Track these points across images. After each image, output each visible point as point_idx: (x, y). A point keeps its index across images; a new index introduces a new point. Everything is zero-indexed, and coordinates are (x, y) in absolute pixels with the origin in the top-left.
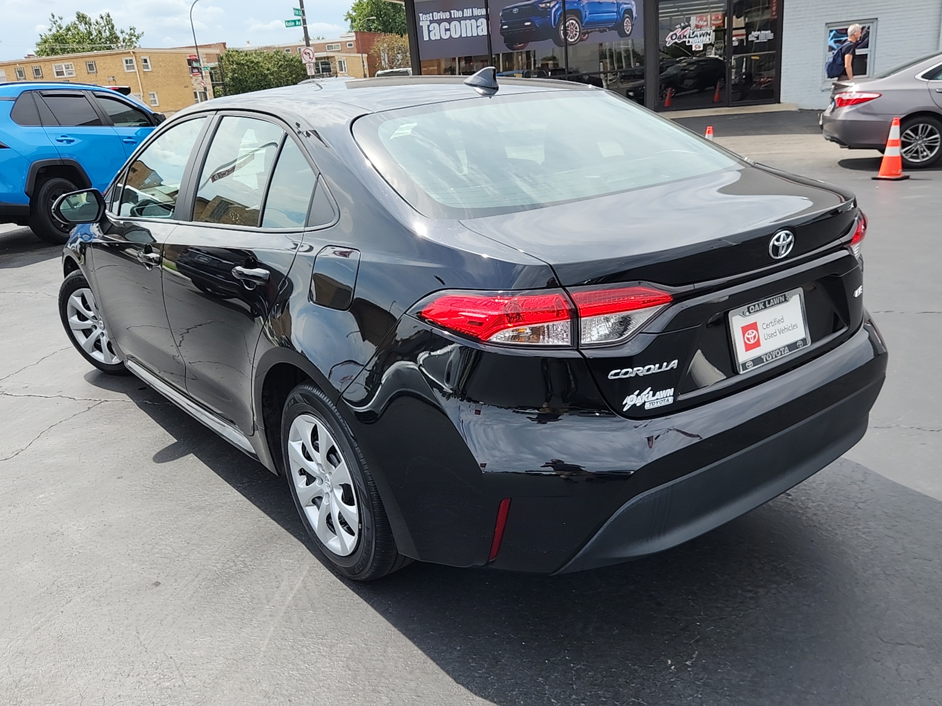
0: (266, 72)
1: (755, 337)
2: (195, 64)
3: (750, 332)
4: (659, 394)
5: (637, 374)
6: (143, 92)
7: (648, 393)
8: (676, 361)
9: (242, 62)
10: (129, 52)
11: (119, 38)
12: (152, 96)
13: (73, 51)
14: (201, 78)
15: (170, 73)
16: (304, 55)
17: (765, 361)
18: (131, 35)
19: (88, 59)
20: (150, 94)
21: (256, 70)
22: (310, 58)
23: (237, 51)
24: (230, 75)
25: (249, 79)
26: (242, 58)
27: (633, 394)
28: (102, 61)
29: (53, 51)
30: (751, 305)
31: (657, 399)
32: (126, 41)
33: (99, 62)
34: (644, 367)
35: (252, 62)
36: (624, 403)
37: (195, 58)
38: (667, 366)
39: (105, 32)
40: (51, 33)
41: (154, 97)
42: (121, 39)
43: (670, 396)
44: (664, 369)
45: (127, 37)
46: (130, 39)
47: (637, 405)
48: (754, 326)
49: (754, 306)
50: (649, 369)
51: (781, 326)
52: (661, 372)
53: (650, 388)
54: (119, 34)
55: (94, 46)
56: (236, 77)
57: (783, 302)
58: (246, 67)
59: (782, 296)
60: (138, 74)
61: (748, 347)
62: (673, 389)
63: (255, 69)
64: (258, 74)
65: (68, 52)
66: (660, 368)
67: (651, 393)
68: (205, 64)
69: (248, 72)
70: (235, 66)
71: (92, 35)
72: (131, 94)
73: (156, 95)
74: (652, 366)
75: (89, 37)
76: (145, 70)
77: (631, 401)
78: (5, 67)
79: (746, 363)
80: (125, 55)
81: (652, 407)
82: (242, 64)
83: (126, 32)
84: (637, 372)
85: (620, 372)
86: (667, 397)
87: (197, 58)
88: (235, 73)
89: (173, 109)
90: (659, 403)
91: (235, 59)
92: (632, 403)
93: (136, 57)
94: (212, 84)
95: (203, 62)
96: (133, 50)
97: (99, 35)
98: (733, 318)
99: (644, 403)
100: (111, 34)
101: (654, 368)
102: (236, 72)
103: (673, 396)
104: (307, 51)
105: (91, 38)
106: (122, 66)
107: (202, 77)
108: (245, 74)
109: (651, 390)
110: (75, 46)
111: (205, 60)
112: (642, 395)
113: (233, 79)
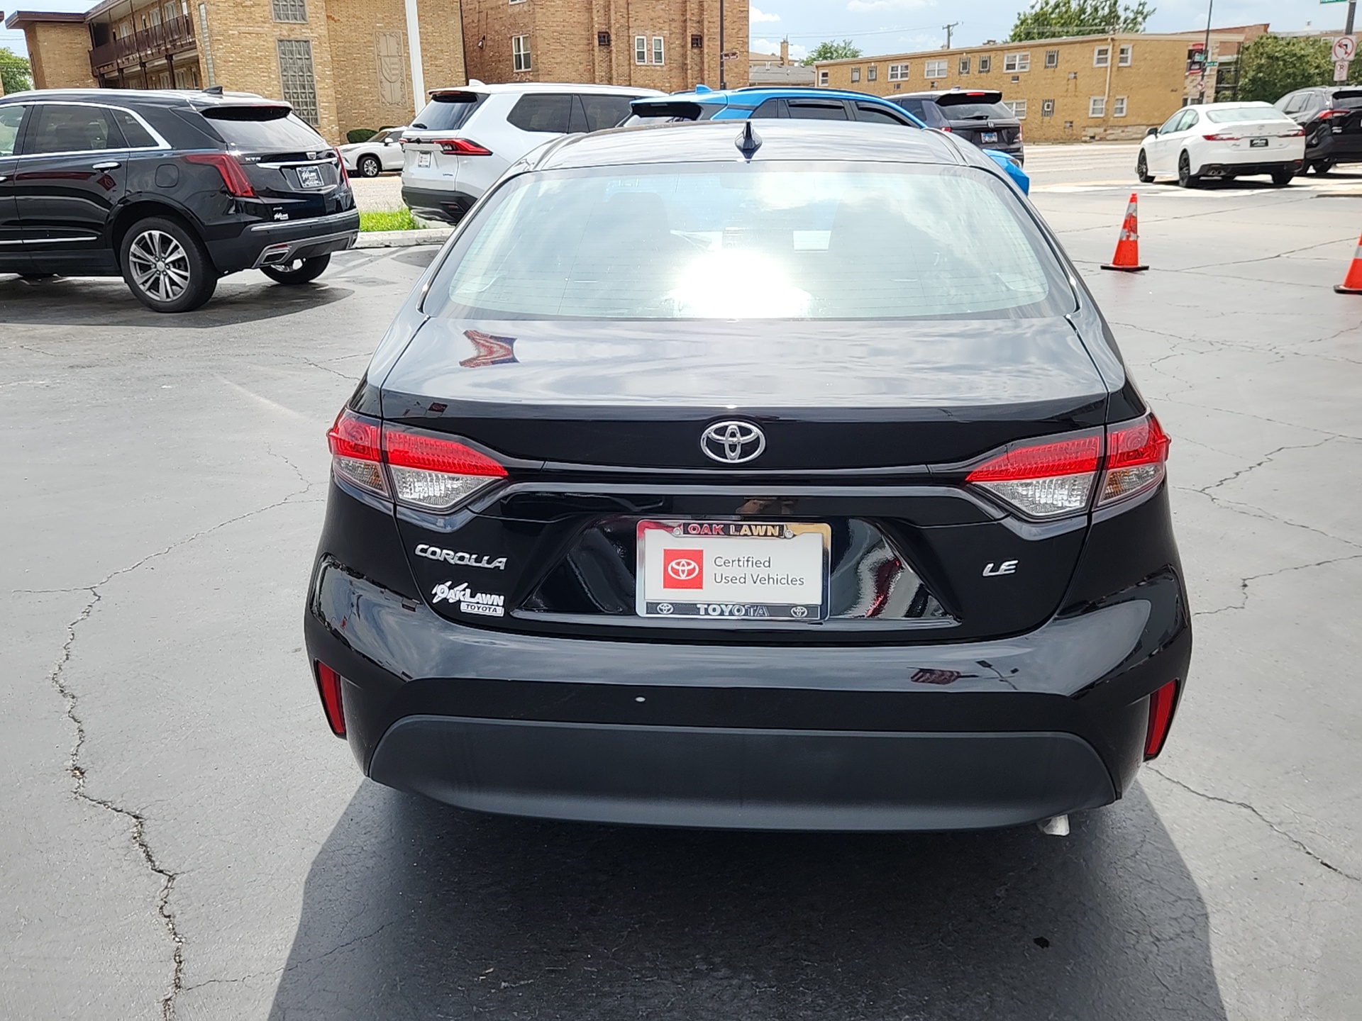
0: (1312, 71)
1: (691, 572)
2: (1197, 58)
3: (683, 561)
4: (480, 597)
5: (445, 559)
6: (1109, 96)
7: (464, 590)
8: (504, 560)
9: (1277, 54)
10: (1107, 39)
11: (1119, 18)
12: (1120, 102)
13: (1053, 35)
14: (1200, 78)
15: (1156, 70)
16: (1338, 48)
17: (702, 612)
18: (1138, 13)
19: (1050, 48)
20: (1117, 100)
21: (1297, 68)
22: (1346, 53)
23: (1275, 38)
24: (1251, 74)
25: (1280, 81)
26: (1278, 49)
27: (443, 584)
28: (1068, 52)
29: (1028, 36)
30: (694, 523)
31: (478, 603)
32: (1129, 21)
33: (1064, 53)
34: (456, 553)
35: (1295, 55)
36: (433, 592)
37: (1200, 47)
38: (489, 562)
39: (1103, 8)
40: (1033, 12)
41: (1122, 104)
42: (1122, 19)
43: (498, 605)
44: (484, 564)
45: (1132, 16)
46: (1135, 18)
47: (451, 601)
48: (697, 556)
49: (701, 525)
50: (462, 558)
51: (763, 572)
52: (480, 567)
53: (466, 584)
54: (1121, 12)
55: (1082, 28)
56: (1260, 78)
57: (772, 535)
58: (1281, 63)
59: (773, 526)
60: (1109, 70)
61: (670, 583)
62: (502, 597)
63: (1294, 66)
64: (1297, 73)
65: (1047, 37)
66: (478, 560)
67: (468, 591)
68: (1216, 56)
69: (1282, 71)
70: (1263, 61)
71: (1084, 13)
72: (1001, 102)
73: (1125, 101)
74: (467, 556)
75: (1080, 16)
76: (1121, 65)
77: (442, 592)
78: (949, 57)
79: (659, 603)
80: (1100, 43)
81: (469, 610)
82: (1277, 57)
83: (1131, 8)
84: (447, 557)
85: (427, 549)
86: (492, 605)
87: (1204, 48)
88: (1260, 72)
89: (1144, 122)
90: (480, 610)
91: (1267, 49)
92: (443, 596)
93: (1113, 46)
94: (1217, 87)
95: (1213, 54)
96: (1113, 36)
97: (1094, 14)
98: (648, 531)
99: (459, 601)
100: (1111, 12)
101: (469, 560)
102: (1263, 69)
103: (503, 606)
104: (1345, 42)
105: (1083, 17)
106: (1091, 58)
107: (1203, 76)
108: (1275, 74)
109: (467, 587)
110: (1057, 29)
111: (1217, 50)
112: (455, 589)
113: (1253, 81)
